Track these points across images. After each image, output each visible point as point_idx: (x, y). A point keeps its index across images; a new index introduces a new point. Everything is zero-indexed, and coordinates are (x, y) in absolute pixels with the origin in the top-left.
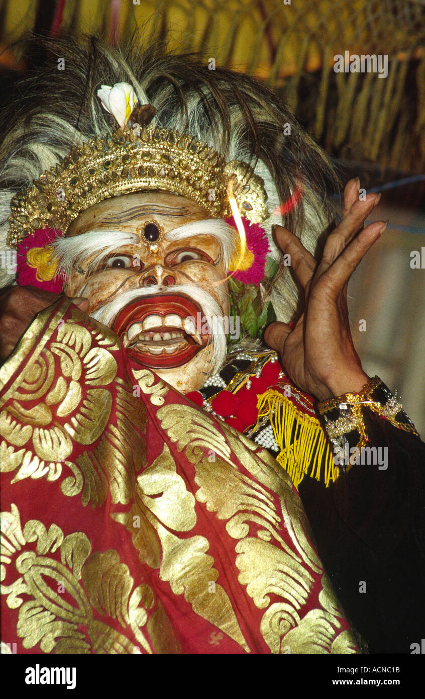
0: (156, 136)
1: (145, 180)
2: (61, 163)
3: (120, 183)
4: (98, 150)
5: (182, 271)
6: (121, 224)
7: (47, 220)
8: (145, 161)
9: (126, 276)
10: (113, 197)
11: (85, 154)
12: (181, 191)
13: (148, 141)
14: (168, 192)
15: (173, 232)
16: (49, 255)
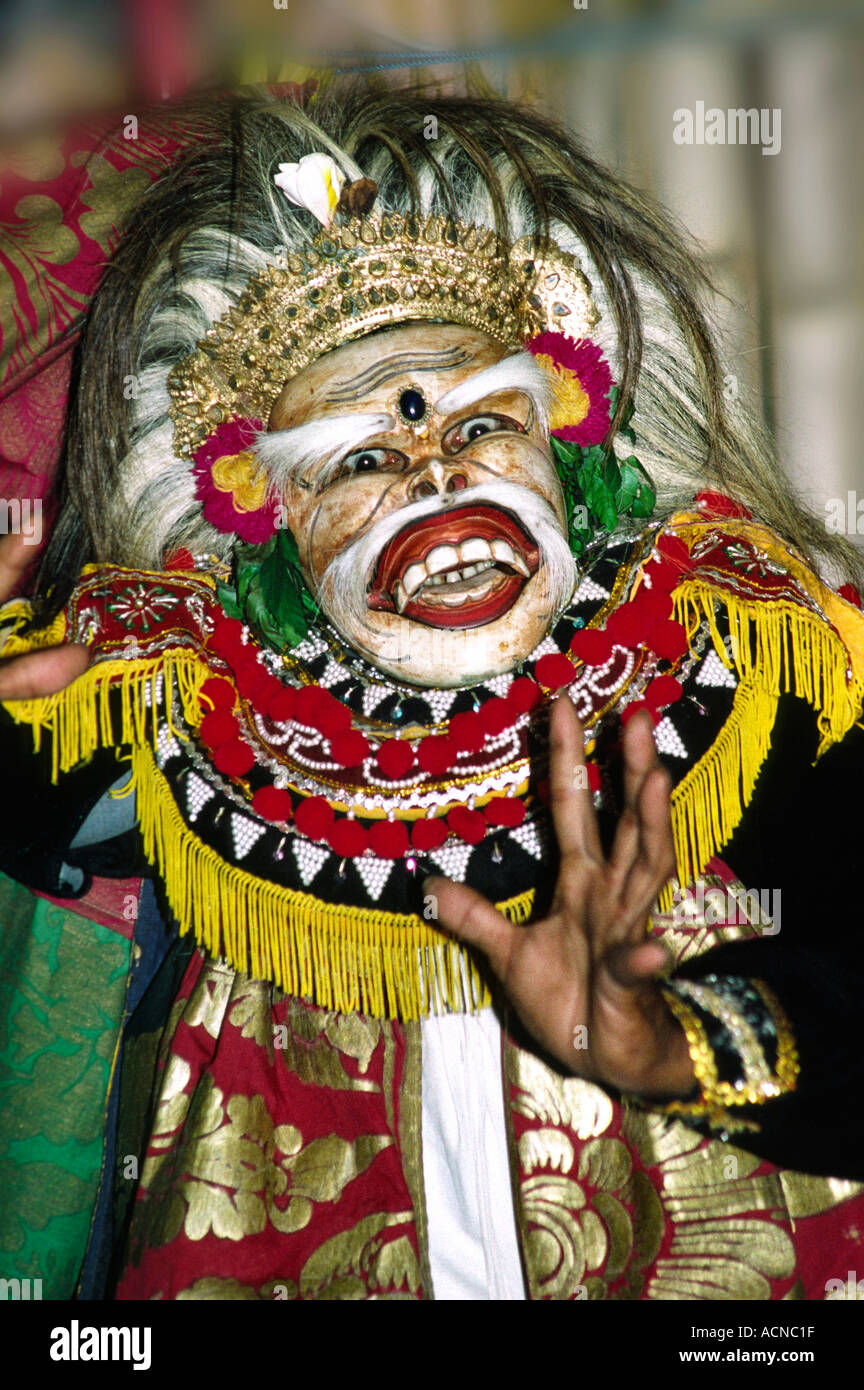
0: (387, 232)
1: (383, 310)
2: (237, 303)
3: (343, 323)
4: (295, 274)
5: (475, 458)
6: (359, 401)
7: (233, 405)
8: (377, 277)
9: (384, 487)
10: (335, 348)
11: (273, 284)
12: (445, 314)
13: (375, 243)
14: (424, 322)
15: (448, 399)
16: (248, 469)
